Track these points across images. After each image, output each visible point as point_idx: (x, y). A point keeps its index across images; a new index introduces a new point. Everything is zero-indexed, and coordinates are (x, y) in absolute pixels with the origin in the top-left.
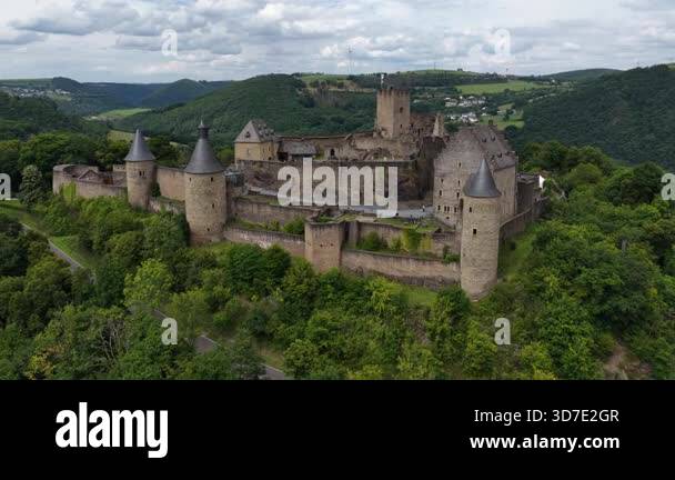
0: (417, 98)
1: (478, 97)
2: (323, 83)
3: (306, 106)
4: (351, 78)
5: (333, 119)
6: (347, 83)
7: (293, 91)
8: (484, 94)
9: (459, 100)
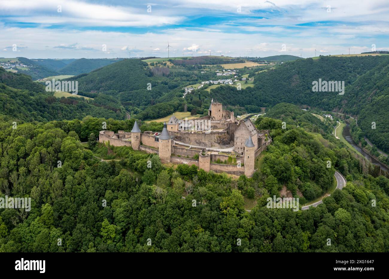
0: (203, 71)
1: (232, 70)
2: (156, 64)
3: (149, 76)
4: (170, 60)
5: (162, 83)
6: (168, 63)
7: (142, 68)
8: (235, 69)
9: (223, 72)
